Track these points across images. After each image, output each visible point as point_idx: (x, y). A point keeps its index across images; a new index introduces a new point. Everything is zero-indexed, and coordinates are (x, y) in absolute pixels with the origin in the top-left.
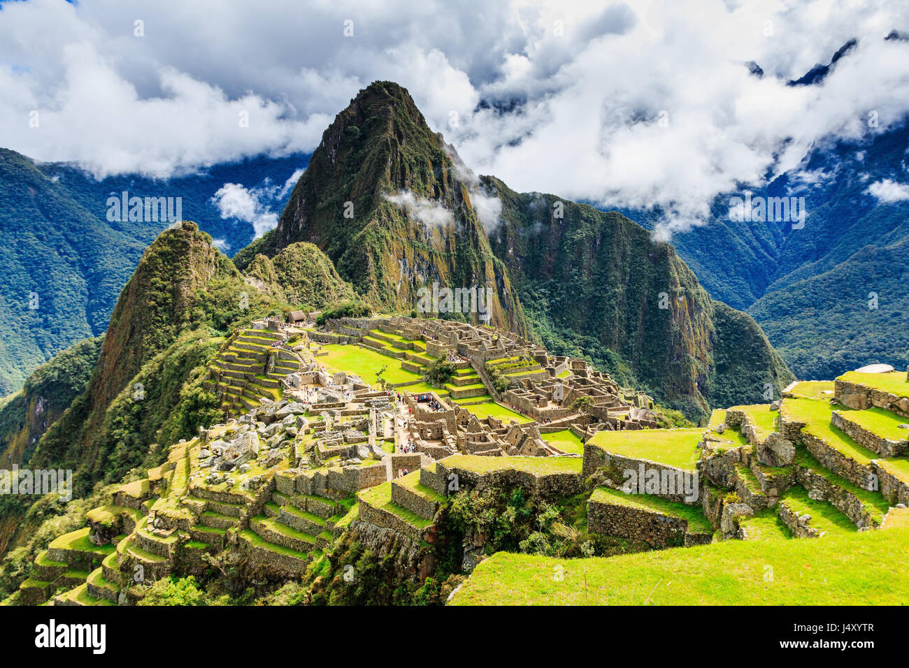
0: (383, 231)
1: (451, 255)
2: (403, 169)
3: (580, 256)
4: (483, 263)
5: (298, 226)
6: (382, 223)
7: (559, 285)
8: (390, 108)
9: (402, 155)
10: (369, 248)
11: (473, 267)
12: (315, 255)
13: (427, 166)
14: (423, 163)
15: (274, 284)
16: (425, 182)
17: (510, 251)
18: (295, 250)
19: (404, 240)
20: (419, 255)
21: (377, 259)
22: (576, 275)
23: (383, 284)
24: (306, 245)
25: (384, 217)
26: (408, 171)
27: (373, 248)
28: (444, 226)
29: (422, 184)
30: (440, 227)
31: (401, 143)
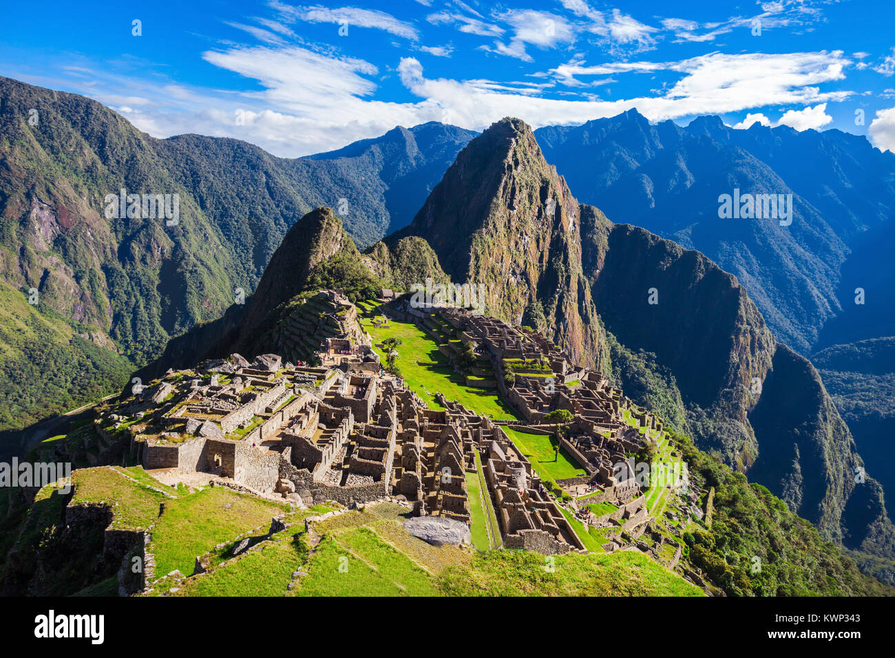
0: (488, 238)
1: (542, 266)
2: (514, 190)
4: (569, 277)
6: (488, 232)
8: (513, 139)
9: (514, 179)
10: (473, 250)
11: (560, 278)
12: (424, 248)
13: (535, 191)
15: (387, 266)
16: (531, 204)
17: (598, 270)
18: (408, 242)
19: (505, 248)
21: (477, 258)
24: (417, 239)
25: (491, 227)
26: (517, 192)
27: (475, 250)
28: (541, 241)
29: (528, 204)
30: (538, 241)
31: (516, 169)
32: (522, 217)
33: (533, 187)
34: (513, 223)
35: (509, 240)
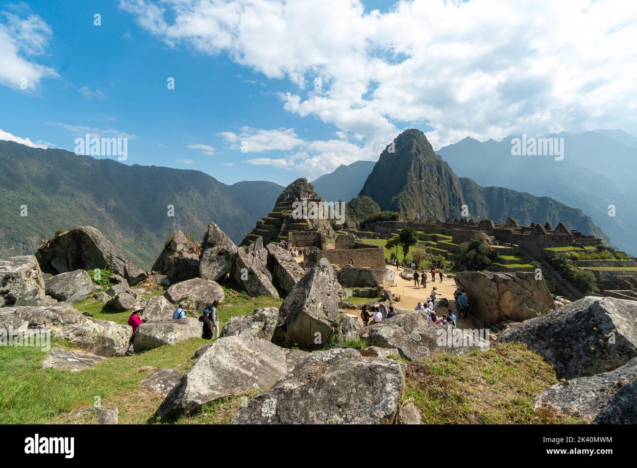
0: (409, 197)
1: (446, 213)
2: (420, 169)
6: (409, 193)
8: (414, 140)
9: (420, 161)
10: (401, 204)
13: (434, 167)
14: (431, 166)
16: (432, 175)
18: (359, 199)
19: (420, 203)
20: (428, 212)
21: (405, 210)
25: (410, 190)
26: (423, 168)
27: (403, 204)
28: (442, 198)
29: (430, 176)
30: (440, 198)
31: (419, 155)
32: (428, 184)
33: (432, 165)
34: (423, 188)
35: (422, 198)
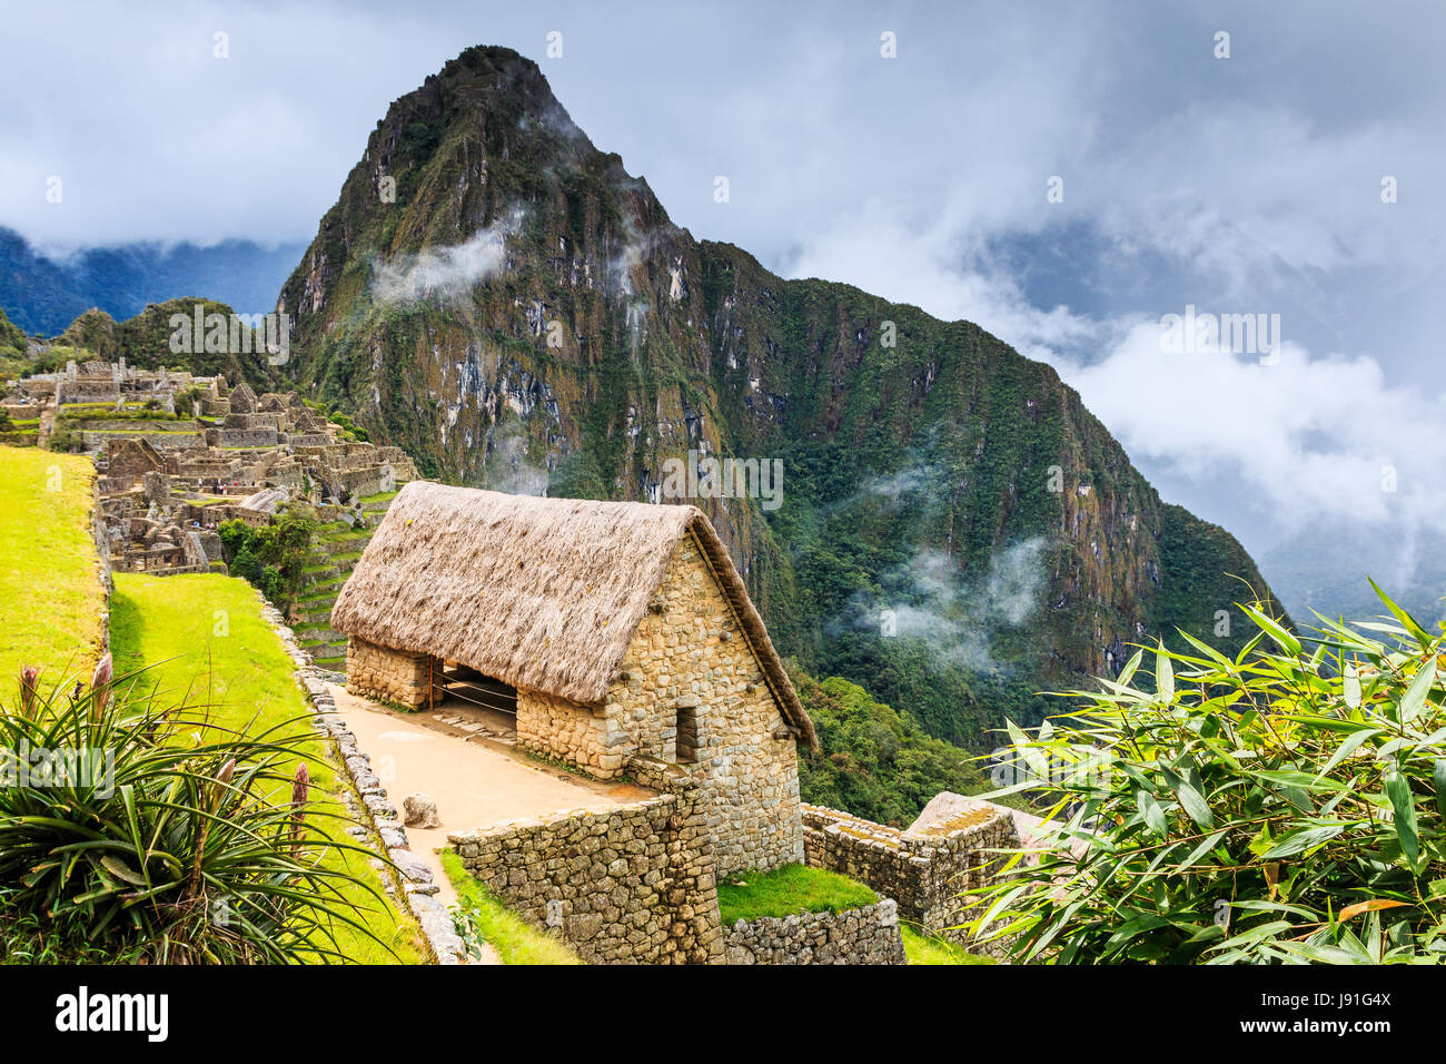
1: (589, 369)
3: (890, 401)
5: (310, 305)
7: (843, 452)
11: (632, 395)
14: (543, 195)
17: (754, 384)
20: (512, 362)
22: (878, 434)
23: (401, 400)
30: (571, 316)
35: (491, 313)
